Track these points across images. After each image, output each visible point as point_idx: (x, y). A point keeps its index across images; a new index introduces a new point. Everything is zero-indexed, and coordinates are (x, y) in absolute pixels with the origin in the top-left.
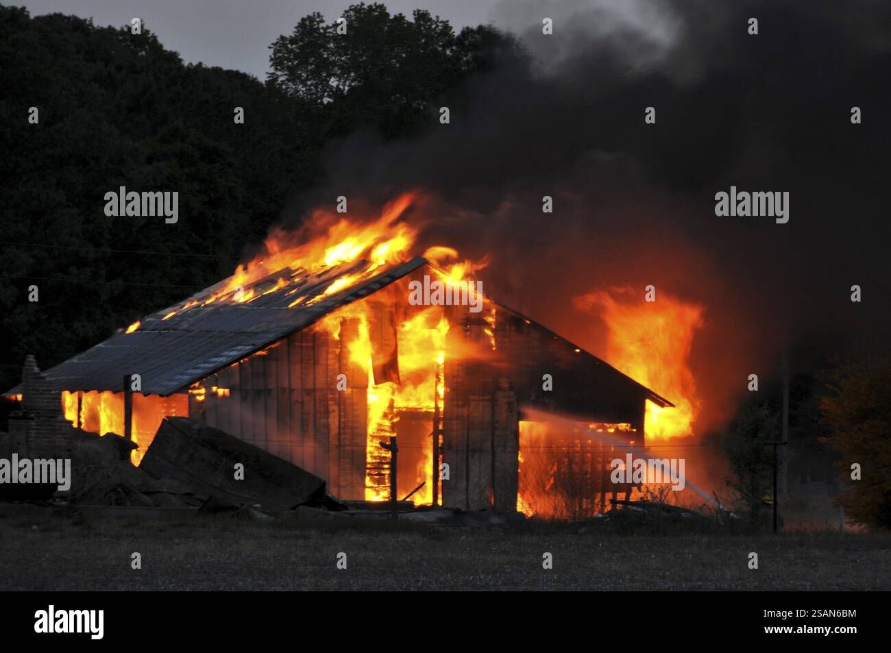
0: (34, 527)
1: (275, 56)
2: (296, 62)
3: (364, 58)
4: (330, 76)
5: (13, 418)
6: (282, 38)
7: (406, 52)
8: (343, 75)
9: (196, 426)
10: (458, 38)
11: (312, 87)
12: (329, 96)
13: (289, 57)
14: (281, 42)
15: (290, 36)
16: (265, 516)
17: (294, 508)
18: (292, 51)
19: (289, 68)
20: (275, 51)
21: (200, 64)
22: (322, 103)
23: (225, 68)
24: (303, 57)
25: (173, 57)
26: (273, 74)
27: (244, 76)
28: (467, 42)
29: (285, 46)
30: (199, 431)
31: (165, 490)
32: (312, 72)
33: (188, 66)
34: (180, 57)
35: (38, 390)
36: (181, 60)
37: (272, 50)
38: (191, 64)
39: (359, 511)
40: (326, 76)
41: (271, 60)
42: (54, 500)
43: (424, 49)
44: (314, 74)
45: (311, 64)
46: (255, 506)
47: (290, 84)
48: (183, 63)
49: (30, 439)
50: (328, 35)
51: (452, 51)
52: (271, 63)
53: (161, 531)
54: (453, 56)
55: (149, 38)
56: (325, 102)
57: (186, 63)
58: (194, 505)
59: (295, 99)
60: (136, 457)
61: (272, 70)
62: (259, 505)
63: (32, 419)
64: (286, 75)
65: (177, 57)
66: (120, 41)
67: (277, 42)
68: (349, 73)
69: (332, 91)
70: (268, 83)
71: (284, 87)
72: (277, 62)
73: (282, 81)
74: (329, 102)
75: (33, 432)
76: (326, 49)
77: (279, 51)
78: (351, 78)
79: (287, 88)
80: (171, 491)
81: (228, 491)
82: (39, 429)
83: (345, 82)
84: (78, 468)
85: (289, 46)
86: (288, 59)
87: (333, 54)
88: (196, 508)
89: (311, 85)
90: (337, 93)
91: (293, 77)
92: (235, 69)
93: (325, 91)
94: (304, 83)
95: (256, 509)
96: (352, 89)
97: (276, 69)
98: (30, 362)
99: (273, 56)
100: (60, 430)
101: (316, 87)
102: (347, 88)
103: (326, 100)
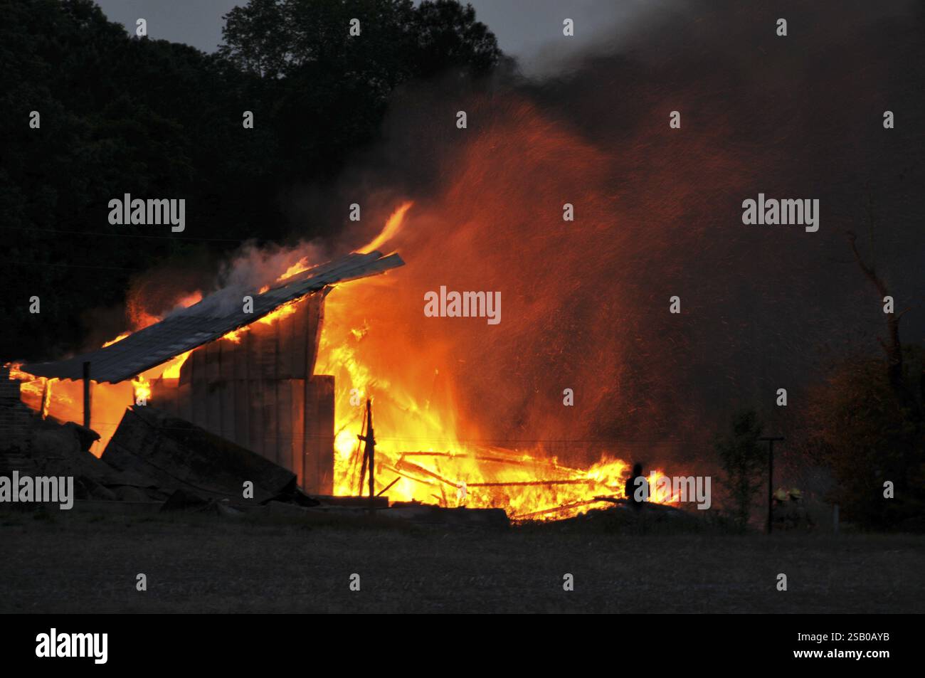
1: (228, 27)
2: (251, 35)
4: (285, 50)
6: (237, 9)
8: (298, 49)
9: (161, 417)
12: (283, 72)
13: (243, 29)
14: (235, 13)
15: (245, 8)
16: (235, 512)
17: (264, 503)
18: (247, 23)
19: (243, 41)
20: (228, 23)
21: (147, 36)
22: (276, 79)
23: (171, 41)
24: (258, 29)
25: (118, 29)
26: (226, 47)
27: (192, 50)
28: (425, 17)
29: (239, 18)
30: (165, 421)
31: (128, 483)
32: (266, 46)
33: (133, 39)
34: (125, 29)
36: (125, 32)
37: (226, 21)
38: (136, 36)
39: (332, 506)
40: (280, 51)
41: (224, 31)
43: (383, 24)
44: (269, 48)
45: (266, 37)
46: (224, 500)
47: (243, 58)
48: (127, 35)
51: (411, 25)
52: (223, 35)
53: (128, 526)
54: (411, 31)
55: (93, 9)
56: (279, 78)
57: (131, 35)
58: (159, 500)
59: (248, 75)
60: (97, 449)
61: (224, 43)
62: (227, 500)
64: (239, 48)
66: (62, 12)
67: (231, 13)
68: (305, 49)
69: (285, 67)
70: (217, 55)
71: (236, 61)
72: (231, 34)
73: (235, 55)
74: (283, 78)
76: (283, 22)
77: (234, 23)
78: (307, 53)
79: (239, 63)
80: (135, 484)
81: (194, 484)
83: (300, 57)
84: (37, 459)
85: (244, 17)
86: (242, 32)
87: (290, 28)
88: (161, 502)
89: (265, 59)
90: (291, 70)
91: (247, 50)
92: (182, 42)
93: (279, 66)
94: (257, 57)
95: (224, 503)
96: (307, 64)
97: (229, 42)
99: (226, 28)
100: (19, 419)
101: (270, 62)
102: (303, 63)
103: (280, 76)
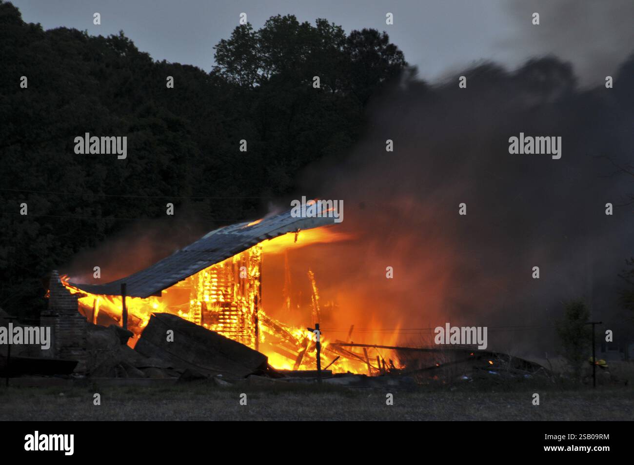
0: (62, 394)
1: (218, 54)
2: (233, 58)
3: (281, 54)
4: (257, 67)
5: (44, 316)
6: (223, 41)
7: (311, 50)
8: (267, 67)
9: (174, 319)
10: (348, 38)
11: (245, 76)
12: (257, 82)
13: (228, 55)
14: (222, 44)
15: (229, 40)
16: (226, 383)
17: (246, 377)
18: (230, 50)
19: (228, 63)
20: (217, 51)
21: (165, 61)
22: (252, 87)
23: (182, 64)
24: (238, 55)
25: (145, 56)
26: (217, 67)
27: (196, 69)
28: (355, 41)
29: (225, 47)
30: (177, 322)
31: (154, 366)
33: (156, 63)
34: (150, 56)
35: (61, 296)
36: (150, 59)
37: (215, 51)
38: (158, 61)
39: (293, 378)
40: (255, 68)
41: (215, 57)
42: (74, 375)
43: (325, 47)
44: (246, 66)
45: (244, 60)
46: (218, 375)
47: (229, 74)
48: (152, 60)
49: (56, 331)
50: (255, 38)
51: (344, 48)
52: (215, 59)
53: (153, 395)
54: (345, 51)
55: (128, 43)
56: (254, 86)
57: (155, 61)
58: (174, 376)
59: (233, 85)
60: (132, 343)
61: (216, 64)
62: (221, 375)
63: (57, 316)
64: (226, 67)
65: (148, 56)
66: (107, 46)
67: (220, 44)
68: (271, 66)
69: (259, 78)
70: (213, 73)
71: (225, 76)
72: (220, 58)
73: (224, 72)
74: (257, 86)
75: (58, 326)
76: (254, 48)
77: (221, 51)
78: (273, 69)
79: (227, 77)
80: (158, 366)
81: (198, 365)
82: (62, 324)
83: (268, 72)
84: (90, 351)
85: (228, 47)
86: (227, 56)
87: (259, 52)
88: (176, 378)
89: (244, 74)
90: (263, 80)
91: (231, 69)
92: (189, 64)
93: (254, 78)
94: (239, 73)
95: (219, 378)
96: (273, 76)
97: (219, 64)
98: (55, 275)
99: (216, 54)
100: (77, 324)
101: (248, 76)
102: (269, 76)
103: (255, 85)
